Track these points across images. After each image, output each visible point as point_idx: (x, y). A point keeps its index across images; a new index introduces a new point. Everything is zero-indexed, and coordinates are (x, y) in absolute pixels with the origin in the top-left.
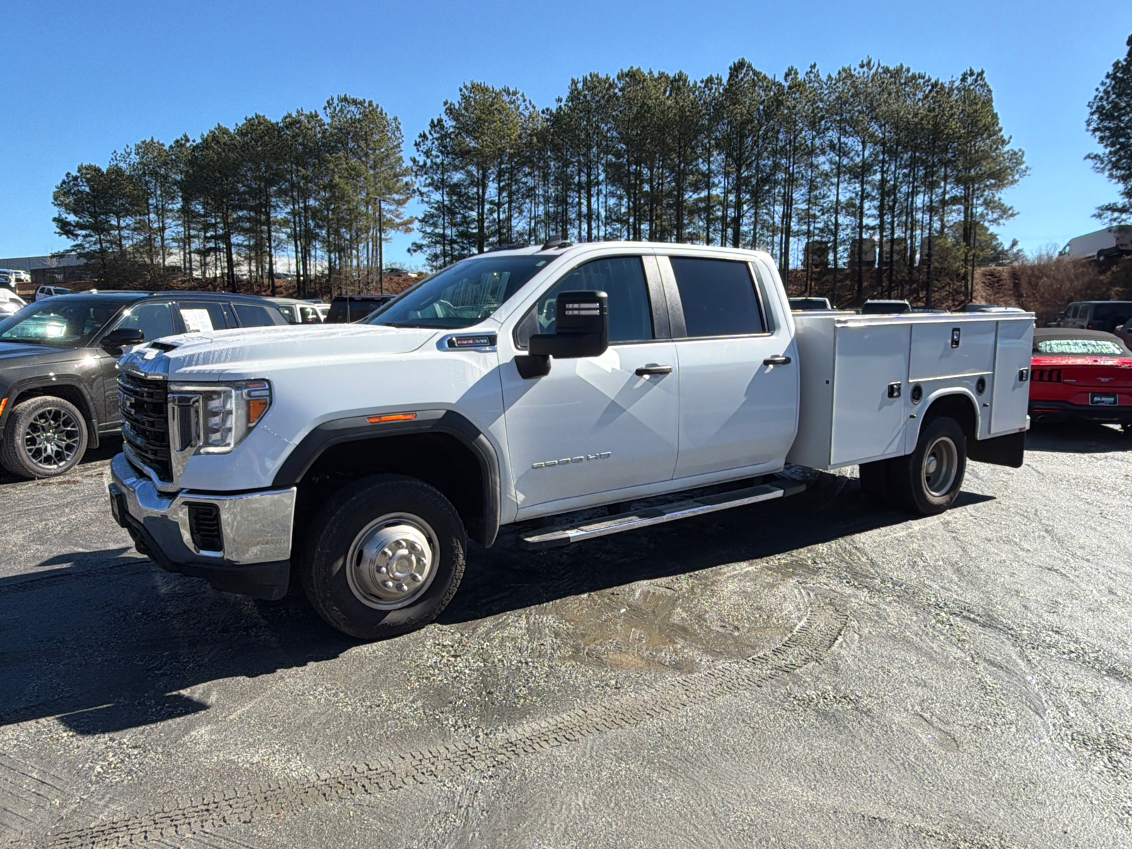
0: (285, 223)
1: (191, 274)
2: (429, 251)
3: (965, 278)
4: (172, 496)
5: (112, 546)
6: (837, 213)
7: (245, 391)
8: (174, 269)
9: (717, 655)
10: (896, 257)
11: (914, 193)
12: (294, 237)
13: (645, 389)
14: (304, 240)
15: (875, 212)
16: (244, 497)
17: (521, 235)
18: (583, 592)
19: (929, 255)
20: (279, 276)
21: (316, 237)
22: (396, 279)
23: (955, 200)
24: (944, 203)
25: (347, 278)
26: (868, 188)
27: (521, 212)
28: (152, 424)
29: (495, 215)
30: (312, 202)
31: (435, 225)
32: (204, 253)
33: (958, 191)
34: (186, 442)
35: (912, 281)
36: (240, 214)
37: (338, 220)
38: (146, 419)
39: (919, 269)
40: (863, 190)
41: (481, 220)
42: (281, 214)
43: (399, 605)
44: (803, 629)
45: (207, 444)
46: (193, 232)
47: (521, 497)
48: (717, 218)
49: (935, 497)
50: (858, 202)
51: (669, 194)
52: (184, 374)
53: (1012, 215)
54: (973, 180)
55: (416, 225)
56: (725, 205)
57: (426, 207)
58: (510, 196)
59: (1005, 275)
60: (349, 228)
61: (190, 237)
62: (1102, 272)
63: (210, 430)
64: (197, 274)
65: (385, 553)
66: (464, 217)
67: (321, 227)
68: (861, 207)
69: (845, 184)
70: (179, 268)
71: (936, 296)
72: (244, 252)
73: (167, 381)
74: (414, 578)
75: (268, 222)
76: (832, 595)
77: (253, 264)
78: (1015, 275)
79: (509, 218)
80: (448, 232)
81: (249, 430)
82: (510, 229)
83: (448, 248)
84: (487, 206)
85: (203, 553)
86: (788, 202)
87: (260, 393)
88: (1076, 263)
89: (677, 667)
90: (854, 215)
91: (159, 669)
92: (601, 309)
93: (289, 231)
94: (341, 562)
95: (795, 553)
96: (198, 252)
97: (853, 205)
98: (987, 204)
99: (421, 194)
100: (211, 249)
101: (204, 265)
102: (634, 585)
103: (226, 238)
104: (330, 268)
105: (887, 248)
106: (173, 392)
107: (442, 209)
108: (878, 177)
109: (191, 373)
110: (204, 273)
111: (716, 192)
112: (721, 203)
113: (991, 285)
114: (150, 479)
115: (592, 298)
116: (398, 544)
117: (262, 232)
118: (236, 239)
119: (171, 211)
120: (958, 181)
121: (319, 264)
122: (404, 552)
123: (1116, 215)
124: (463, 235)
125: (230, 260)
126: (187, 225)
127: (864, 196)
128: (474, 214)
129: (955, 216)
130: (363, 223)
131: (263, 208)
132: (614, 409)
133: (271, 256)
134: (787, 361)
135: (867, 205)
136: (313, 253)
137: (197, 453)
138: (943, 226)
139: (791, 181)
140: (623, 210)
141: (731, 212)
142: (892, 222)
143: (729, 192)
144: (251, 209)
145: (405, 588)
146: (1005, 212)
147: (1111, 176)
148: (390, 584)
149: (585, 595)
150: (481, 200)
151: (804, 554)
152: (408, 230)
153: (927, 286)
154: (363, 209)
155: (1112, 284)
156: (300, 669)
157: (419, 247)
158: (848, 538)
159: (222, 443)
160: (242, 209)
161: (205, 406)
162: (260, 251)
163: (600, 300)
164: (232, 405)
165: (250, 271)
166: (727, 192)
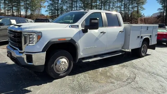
0: (23, 6)
1: (6, 14)
2: (49, 12)
3: (137, 19)
4: (22, 53)
5: (4, 62)
6: (117, 8)
7: (37, 34)
8: (2, 13)
9: (118, 81)
10: (126, 16)
11: (129, 5)
12: (25, 8)
13: (102, 35)
14: (26, 9)
15: (123, 8)
16: (37, 53)
17: (65, 9)
18: (91, 70)
19: (132, 15)
20: (22, 15)
21: (28, 8)
22: (43, 16)
23: (136, 7)
24: (134, 7)
25: (34, 16)
26: (122, 4)
27: (65, 5)
28: (18, 40)
29: (60, 6)
30: (28, 2)
31: (50, 7)
32: (8, 10)
33: (136, 5)
34: (25, 43)
35: (129, 20)
36: (15, 4)
37: (33, 6)
38: (16, 39)
39: (130, 18)
40: (121, 4)
41: (58, 6)
42: (22, 4)
43: (62, 73)
44: (129, 76)
45: (29, 43)
46: (6, 7)
47: (82, 54)
48: (98, 8)
49: (143, 54)
50: (120, 6)
51: (90, 3)
52: (25, 31)
53: (145, 9)
54: (139, 3)
55: (46, 7)
56: (99, 6)
57: (48, 4)
58: (63, 2)
59: (143, 19)
60: (34, 7)
61: (5, 7)
62: (158, 19)
63: (30, 41)
64: (7, 14)
65: (61, 64)
66: (55, 6)
67: (29, 7)
68: (121, 7)
69: (119, 3)
70: (3, 13)
71: (132, 22)
72: (15, 10)
73: (22, 32)
74: (65, 68)
75: (20, 5)
76: (132, 70)
77: (17, 13)
78: (145, 19)
79: (63, 6)
80: (52, 8)
81: (38, 41)
82: (63, 8)
83: (52, 11)
84: (59, 4)
85: (29, 63)
86: (109, 6)
87: (40, 34)
88: (154, 18)
89: (112, 83)
90: (120, 8)
91: (20, 84)
92: (98, 21)
93: (24, 7)
94: (53, 65)
95: (123, 63)
96: (7, 10)
97: (120, 7)
98: (141, 7)
99: (48, 2)
100: (9, 10)
101: (8, 12)
102: (99, 69)
103: (12, 8)
104: (31, 14)
105: (125, 14)
106: (23, 34)
107: (51, 4)
108: (124, 2)
109: (26, 30)
110: (8, 14)
111: (98, 3)
112: (99, 5)
113: (141, 21)
114: (17, 50)
115: (96, 19)
116: (63, 62)
117: (19, 7)
118: (14, 8)
119: (2, 2)
120: (137, 3)
121: (29, 13)
122: (64, 63)
123: (160, 10)
124: (55, 9)
125: (13, 12)
126: (5, 5)
127: (122, 5)
128: (57, 5)
129: (136, 9)
130: (37, 6)
131: (19, 3)
132: (97, 39)
133: (20, 11)
134: (123, 31)
135: (122, 7)
136: (28, 11)
137: (28, 45)
138: (134, 11)
139: (110, 2)
140: (82, 6)
141: (100, 7)
142: (126, 10)
143: (100, 4)
144: (17, 3)
145: (64, 70)
146: (144, 9)
147: (160, 4)
148: (61, 69)
149: (92, 71)
150: (58, 3)
151: (125, 64)
152: (45, 8)
153: (131, 21)
154: (37, 4)
155: (159, 21)
156: (46, 84)
157: (47, 11)
158: (131, 61)
159: (32, 43)
160: (15, 3)
161: (29, 37)
162: (18, 10)
163: (98, 20)
164: (35, 36)
165: (16, 14)
166: (99, 4)
